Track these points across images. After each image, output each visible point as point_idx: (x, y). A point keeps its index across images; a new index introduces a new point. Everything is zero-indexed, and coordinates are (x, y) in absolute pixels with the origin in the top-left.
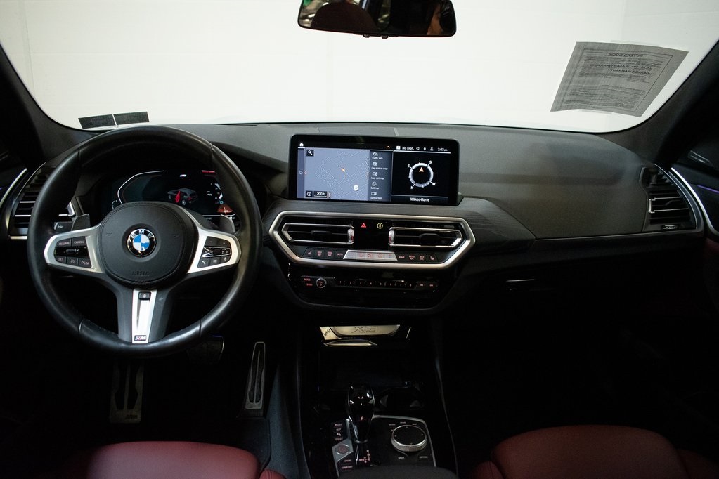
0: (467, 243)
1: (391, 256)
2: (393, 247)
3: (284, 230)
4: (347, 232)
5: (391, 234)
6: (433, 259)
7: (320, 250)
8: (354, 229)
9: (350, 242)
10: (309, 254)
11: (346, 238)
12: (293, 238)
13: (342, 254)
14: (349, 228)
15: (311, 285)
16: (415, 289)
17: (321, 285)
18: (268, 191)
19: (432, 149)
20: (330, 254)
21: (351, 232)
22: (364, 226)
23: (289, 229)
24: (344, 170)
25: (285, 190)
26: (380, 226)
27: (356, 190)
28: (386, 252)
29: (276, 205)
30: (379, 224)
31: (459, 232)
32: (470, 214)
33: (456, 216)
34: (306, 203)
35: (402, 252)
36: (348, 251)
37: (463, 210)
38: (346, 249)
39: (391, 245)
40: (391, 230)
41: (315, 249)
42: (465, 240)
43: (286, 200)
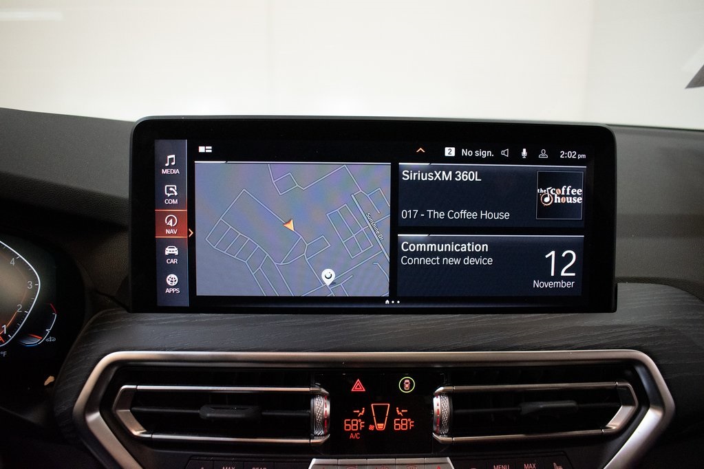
0: (651, 418)
2: (445, 444)
3: (120, 405)
4: (308, 406)
5: (440, 404)
7: (228, 463)
8: (328, 398)
9: (319, 436)
11: (305, 425)
12: (148, 431)
14: (314, 395)
19: (543, 155)
21: (322, 406)
22: (358, 387)
24: (290, 226)
26: (407, 385)
27: (328, 282)
28: (426, 460)
29: (95, 331)
30: (404, 381)
31: (627, 387)
32: (656, 335)
33: (621, 346)
34: (183, 321)
35: (475, 458)
36: (314, 461)
37: (624, 323)
38: (306, 456)
39: (440, 438)
40: (440, 394)
41: (215, 458)
42: (643, 409)
43: (125, 312)
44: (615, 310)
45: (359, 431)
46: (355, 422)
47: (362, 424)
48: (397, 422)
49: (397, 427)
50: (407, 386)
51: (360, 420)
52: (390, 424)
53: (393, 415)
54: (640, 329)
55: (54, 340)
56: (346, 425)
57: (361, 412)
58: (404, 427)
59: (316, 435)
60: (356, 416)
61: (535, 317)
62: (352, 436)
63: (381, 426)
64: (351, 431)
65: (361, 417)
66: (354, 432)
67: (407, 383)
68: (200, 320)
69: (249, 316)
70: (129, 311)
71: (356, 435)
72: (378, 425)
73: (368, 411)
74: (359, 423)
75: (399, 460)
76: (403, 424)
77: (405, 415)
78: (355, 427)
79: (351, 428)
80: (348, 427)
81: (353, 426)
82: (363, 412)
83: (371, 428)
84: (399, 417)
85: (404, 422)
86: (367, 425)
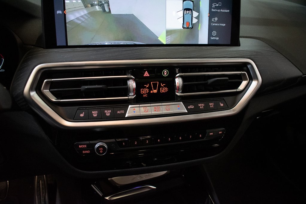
0: (254, 85)
1: (179, 107)
2: (180, 96)
3: (45, 88)
5: (178, 81)
6: (222, 105)
7: (94, 109)
8: (135, 80)
9: (132, 96)
10: (82, 115)
11: (126, 91)
12: (58, 98)
13: (123, 112)
14: (129, 79)
15: (88, 152)
16: (205, 139)
17: (101, 152)
18: (18, 40)
20: (108, 113)
21: (132, 84)
22: (146, 74)
23: (52, 86)
25: (40, 38)
28: (174, 103)
29: (30, 57)
30: (164, 71)
31: (245, 74)
32: (255, 54)
33: (243, 57)
34: (70, 51)
35: (191, 102)
36: (130, 106)
37: (243, 50)
38: (127, 104)
39: (178, 94)
40: (178, 77)
41: (89, 108)
42: (250, 81)
43: (42, 49)
44: (240, 46)
45: (147, 93)
46: (145, 90)
47: (148, 91)
48: (161, 89)
49: (162, 91)
50: (165, 73)
51: (147, 89)
52: (159, 90)
53: (160, 86)
54: (250, 52)
55: (4, 71)
56: (141, 91)
57: (147, 86)
58: (164, 91)
59: (130, 96)
60: (145, 87)
61: (211, 48)
62: (144, 96)
63: (155, 91)
64: (144, 94)
65: (148, 88)
66: (145, 94)
67: (165, 72)
68: (77, 50)
69: (99, 48)
70: (44, 48)
71: (146, 95)
72: (154, 90)
73: (150, 85)
74: (147, 90)
75: (163, 104)
76: (164, 90)
77: (165, 86)
78: (145, 92)
79: (144, 92)
80: (142, 92)
81: (144, 91)
82: (148, 85)
83: (152, 92)
84: (162, 87)
85: (164, 89)
86: (150, 91)
